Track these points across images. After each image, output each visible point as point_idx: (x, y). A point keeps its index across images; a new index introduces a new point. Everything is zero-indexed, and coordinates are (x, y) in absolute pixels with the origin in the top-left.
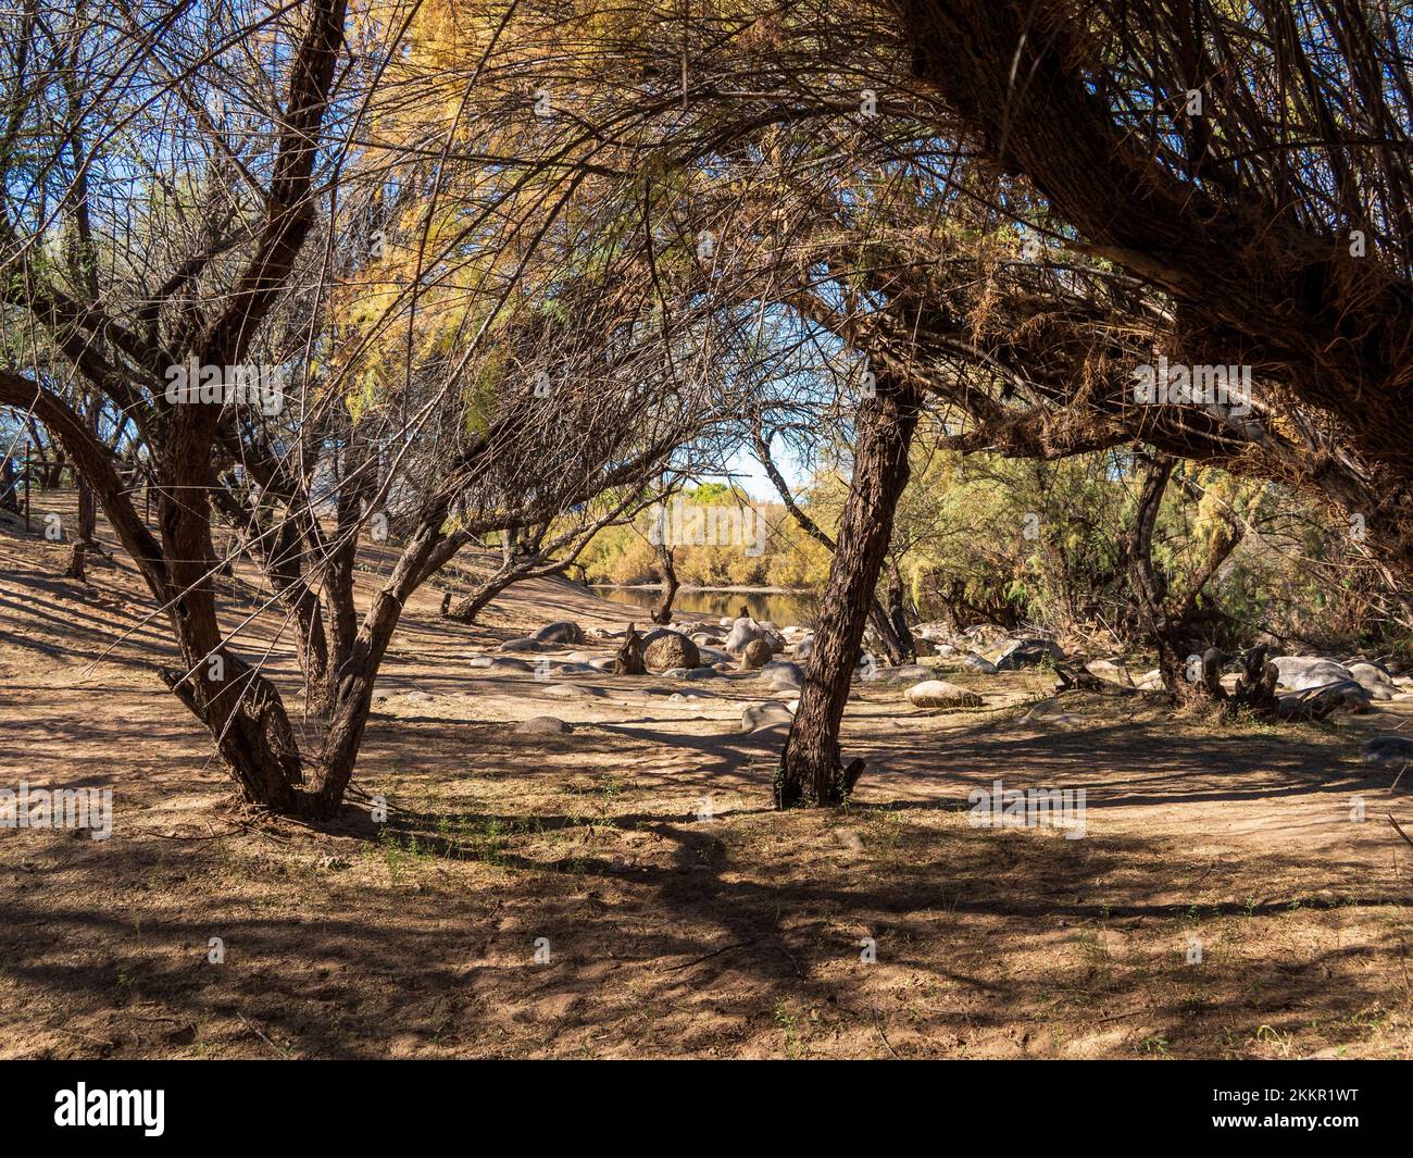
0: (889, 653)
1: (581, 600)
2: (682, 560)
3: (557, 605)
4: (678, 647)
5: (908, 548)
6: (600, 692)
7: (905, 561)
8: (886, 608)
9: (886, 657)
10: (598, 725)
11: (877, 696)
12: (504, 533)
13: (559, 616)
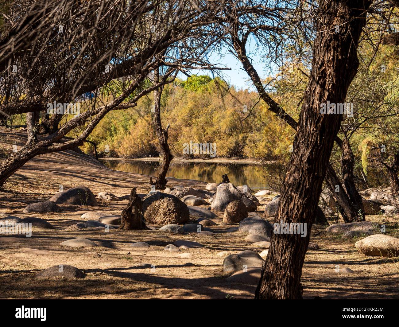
0: (342, 212)
1: (94, 170)
2: (176, 138)
3: (74, 174)
4: (172, 207)
5: (358, 127)
6: (109, 244)
7: (356, 137)
8: (340, 175)
9: (340, 216)
10: (107, 271)
11: (333, 247)
12: (28, 115)
13: (75, 183)
